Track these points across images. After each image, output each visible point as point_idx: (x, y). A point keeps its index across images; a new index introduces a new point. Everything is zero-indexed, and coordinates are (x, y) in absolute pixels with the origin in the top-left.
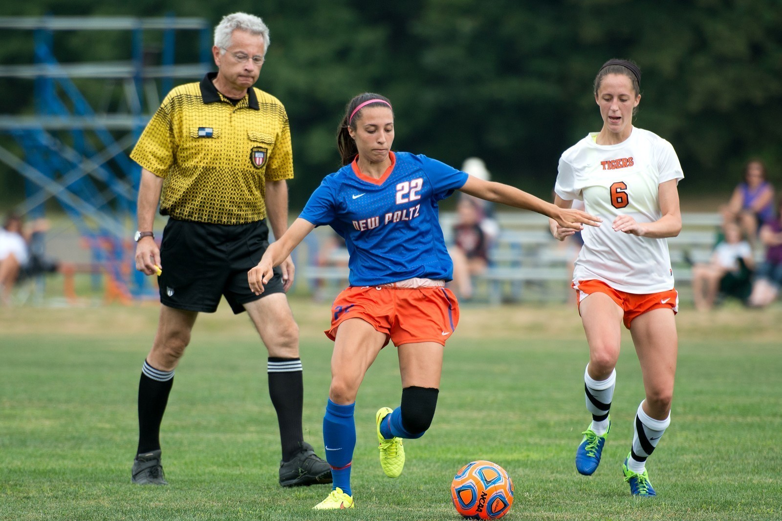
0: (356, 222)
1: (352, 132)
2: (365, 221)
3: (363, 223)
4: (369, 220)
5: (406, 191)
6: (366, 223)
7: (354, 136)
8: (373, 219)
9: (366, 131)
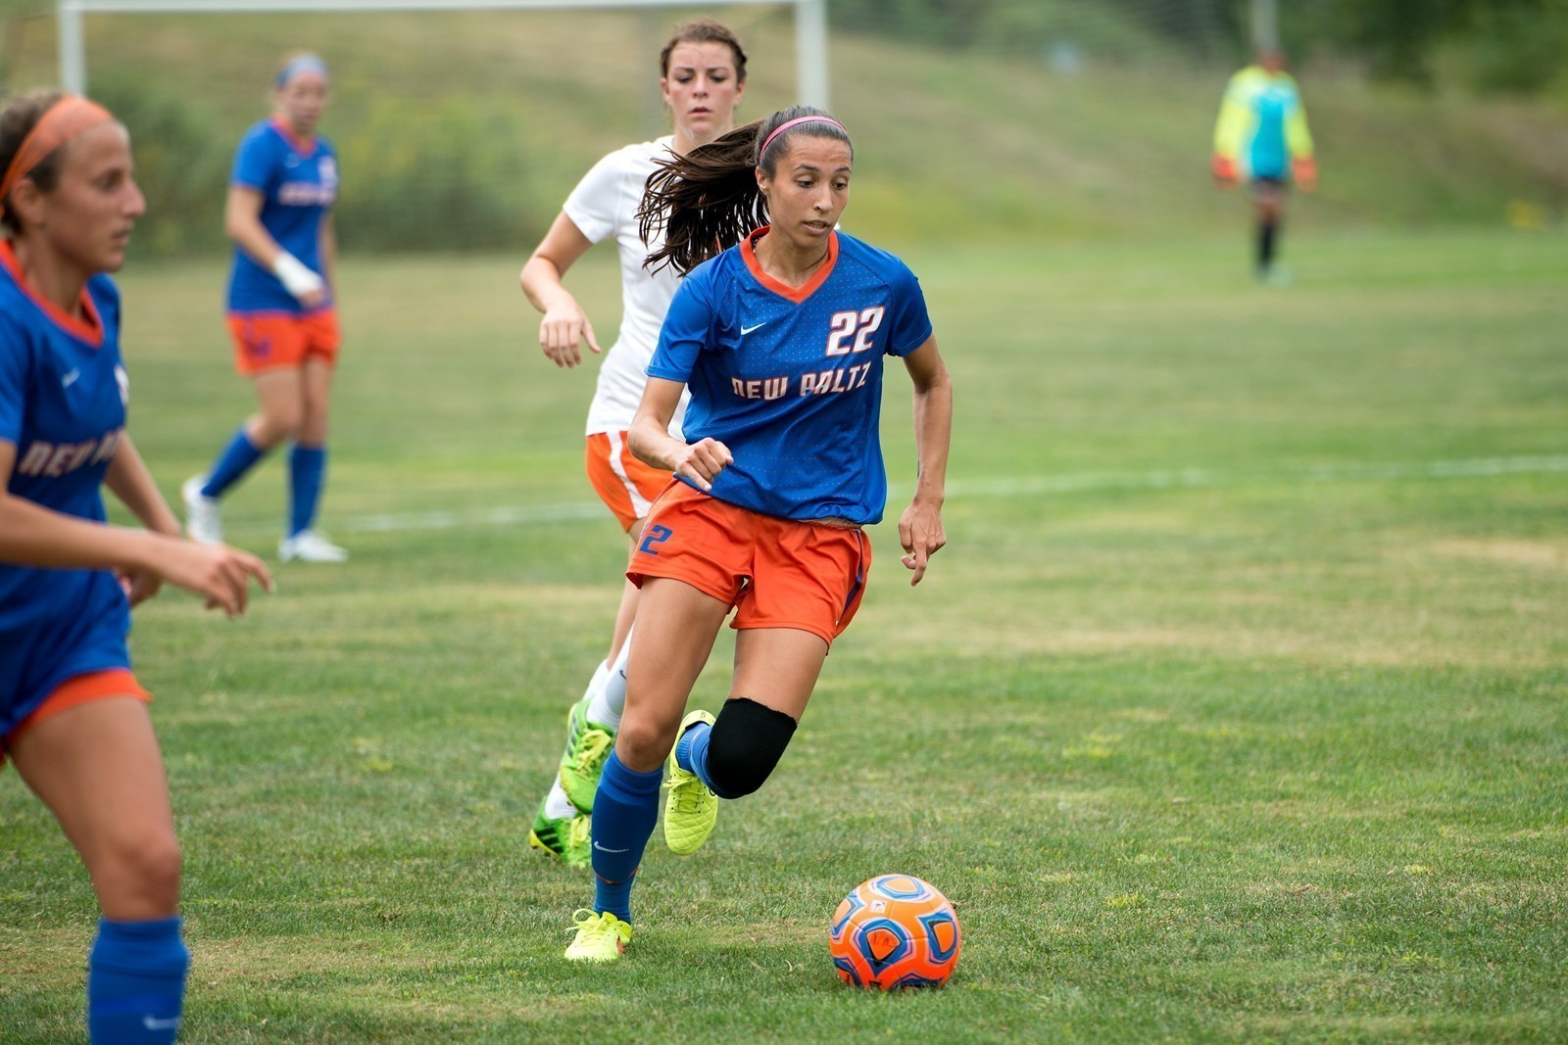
0: (740, 383)
1: (763, 179)
2: (758, 383)
3: (754, 387)
4: (768, 383)
5: (849, 330)
6: (761, 388)
7: (767, 190)
8: (776, 381)
9: (795, 181)
